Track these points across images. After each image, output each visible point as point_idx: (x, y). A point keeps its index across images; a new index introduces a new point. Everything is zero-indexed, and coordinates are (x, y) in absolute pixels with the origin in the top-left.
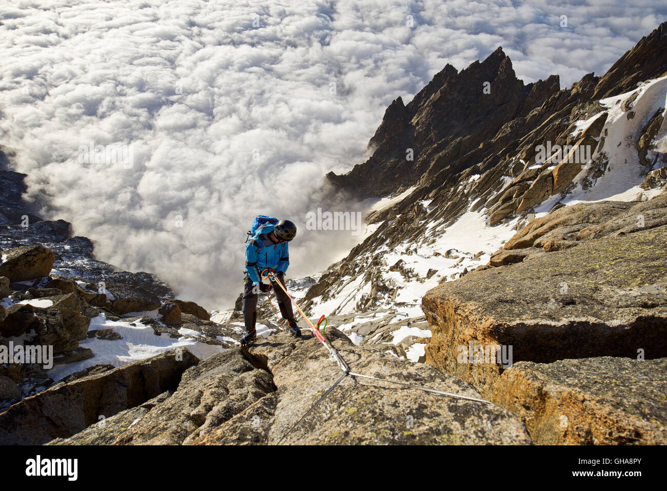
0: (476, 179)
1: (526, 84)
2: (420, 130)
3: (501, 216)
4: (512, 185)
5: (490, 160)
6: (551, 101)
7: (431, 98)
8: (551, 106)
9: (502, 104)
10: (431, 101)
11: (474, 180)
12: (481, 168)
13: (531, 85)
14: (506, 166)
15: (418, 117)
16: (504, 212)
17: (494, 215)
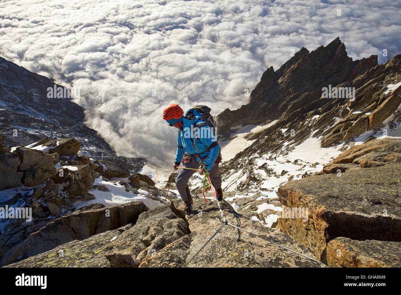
0: (317, 118)
1: (354, 60)
2: (283, 86)
3: (331, 142)
4: (340, 123)
5: (327, 106)
6: (371, 71)
7: (291, 67)
8: (371, 74)
9: (337, 73)
10: (291, 69)
11: (315, 118)
12: (320, 111)
13: (357, 61)
14: (337, 111)
15: (282, 79)
16: (334, 139)
17: (327, 141)
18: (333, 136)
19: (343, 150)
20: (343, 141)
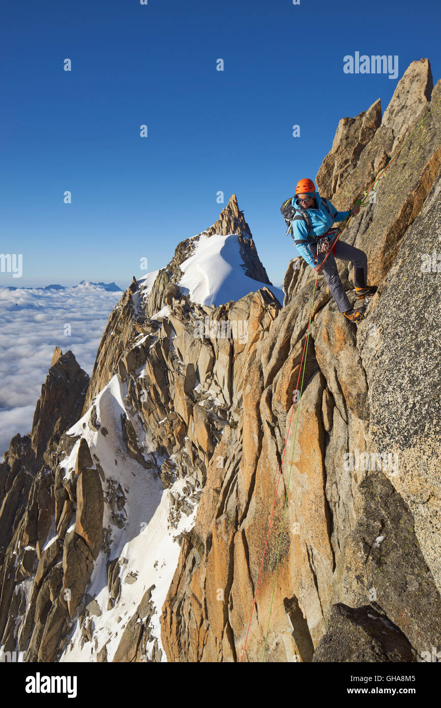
16: (53, 631)
17: (44, 650)
18: (47, 625)
19: (89, 636)
20: (73, 617)
